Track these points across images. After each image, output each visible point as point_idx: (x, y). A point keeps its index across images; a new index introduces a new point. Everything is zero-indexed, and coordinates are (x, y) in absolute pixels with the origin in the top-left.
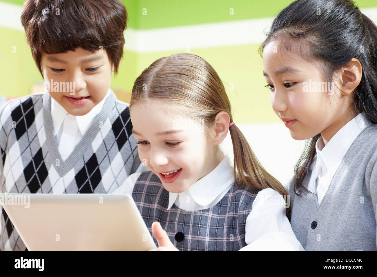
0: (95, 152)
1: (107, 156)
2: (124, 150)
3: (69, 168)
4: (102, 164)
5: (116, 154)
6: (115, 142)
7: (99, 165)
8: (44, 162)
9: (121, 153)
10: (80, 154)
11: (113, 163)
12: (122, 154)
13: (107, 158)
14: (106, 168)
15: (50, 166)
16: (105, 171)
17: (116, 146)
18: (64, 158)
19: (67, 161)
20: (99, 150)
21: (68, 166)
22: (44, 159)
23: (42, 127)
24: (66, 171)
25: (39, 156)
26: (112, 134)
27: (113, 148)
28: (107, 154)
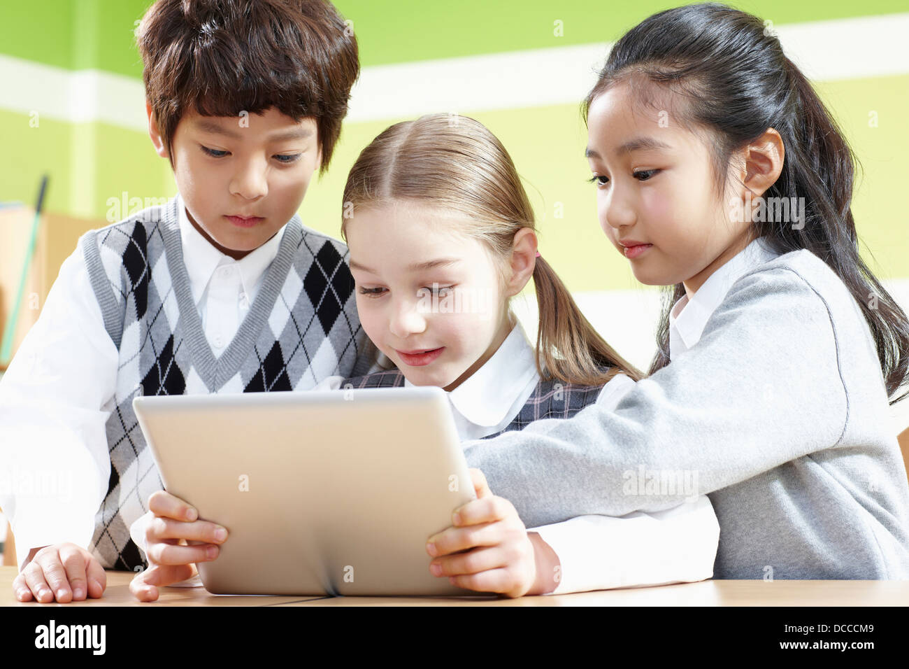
0: (277, 340)
1: (301, 346)
2: (335, 333)
3: (229, 372)
4: (291, 363)
5: (320, 341)
6: (314, 316)
7: (286, 366)
8: (174, 362)
9: (331, 339)
10: (250, 343)
11: (314, 361)
12: (333, 341)
13: (301, 350)
14: (302, 371)
15: (189, 369)
16: (298, 379)
17: (317, 326)
18: (218, 353)
19: (224, 357)
20: (284, 334)
21: (227, 369)
22: (174, 356)
23: (170, 290)
24: (224, 380)
26: (307, 300)
27: (311, 329)
28: (299, 343)
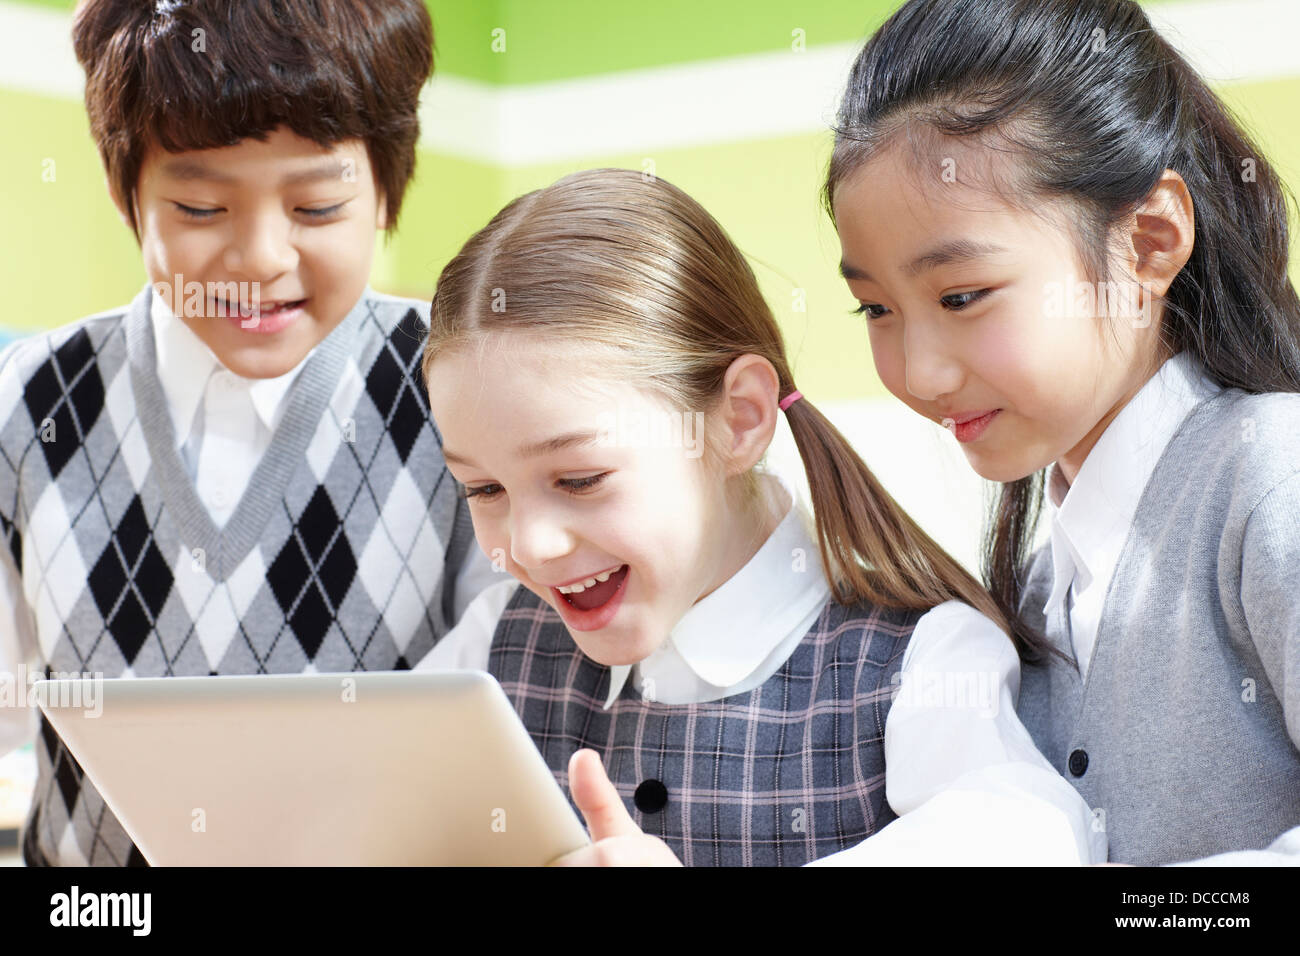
0: (320, 482)
1: (365, 487)
2: (418, 459)
3: (241, 548)
4: (351, 517)
5: (394, 475)
6: (383, 434)
7: (342, 523)
8: (153, 543)
9: (411, 470)
10: (273, 496)
11: (389, 509)
12: (415, 474)
13: (365, 494)
14: (369, 529)
15: (177, 552)
16: (364, 542)
17: (389, 450)
18: (221, 517)
19: (231, 524)
20: (333, 472)
21: (237, 543)
22: (152, 532)
23: (131, 423)
24: (233, 560)
25: (134, 525)
26: (371, 410)
27: (381, 457)
28: (362, 481)
